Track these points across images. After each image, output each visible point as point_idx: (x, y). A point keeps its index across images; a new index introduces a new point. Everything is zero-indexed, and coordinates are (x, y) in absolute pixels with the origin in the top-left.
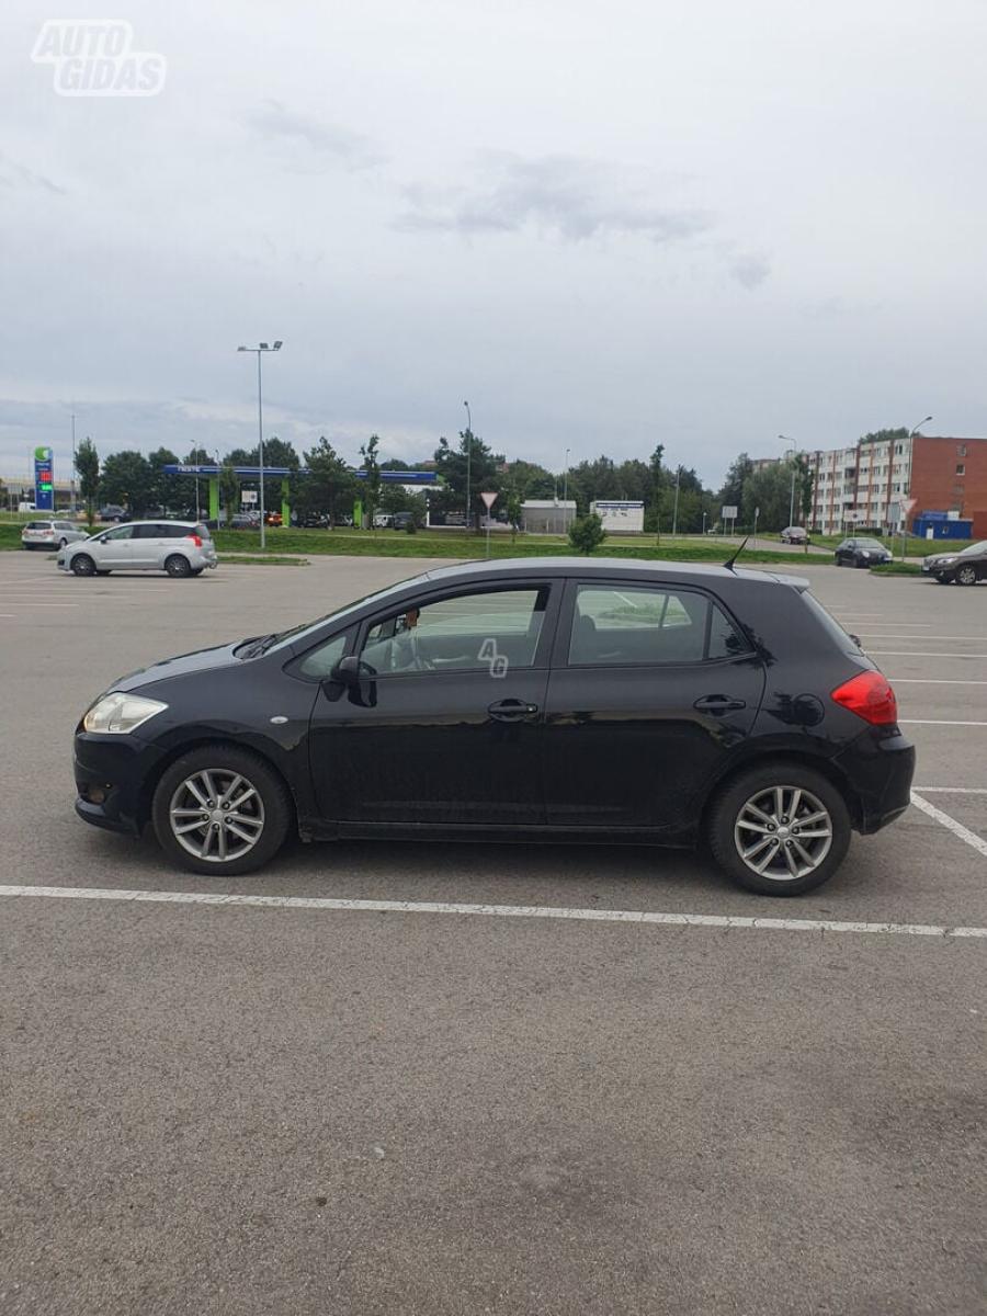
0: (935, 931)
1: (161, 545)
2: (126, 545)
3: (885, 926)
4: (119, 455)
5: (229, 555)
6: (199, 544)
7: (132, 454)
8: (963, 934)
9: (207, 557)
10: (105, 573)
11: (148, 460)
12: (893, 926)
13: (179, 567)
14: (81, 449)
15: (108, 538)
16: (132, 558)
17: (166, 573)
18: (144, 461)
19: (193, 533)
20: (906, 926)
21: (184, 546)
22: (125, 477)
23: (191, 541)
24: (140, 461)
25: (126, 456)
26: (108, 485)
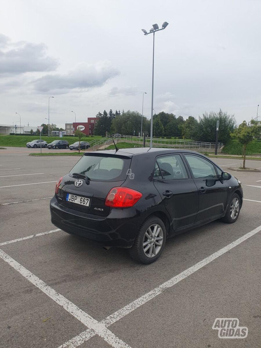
0: (37, 235)
3: (49, 233)
8: (31, 236)
12: (47, 233)
20: (44, 234)
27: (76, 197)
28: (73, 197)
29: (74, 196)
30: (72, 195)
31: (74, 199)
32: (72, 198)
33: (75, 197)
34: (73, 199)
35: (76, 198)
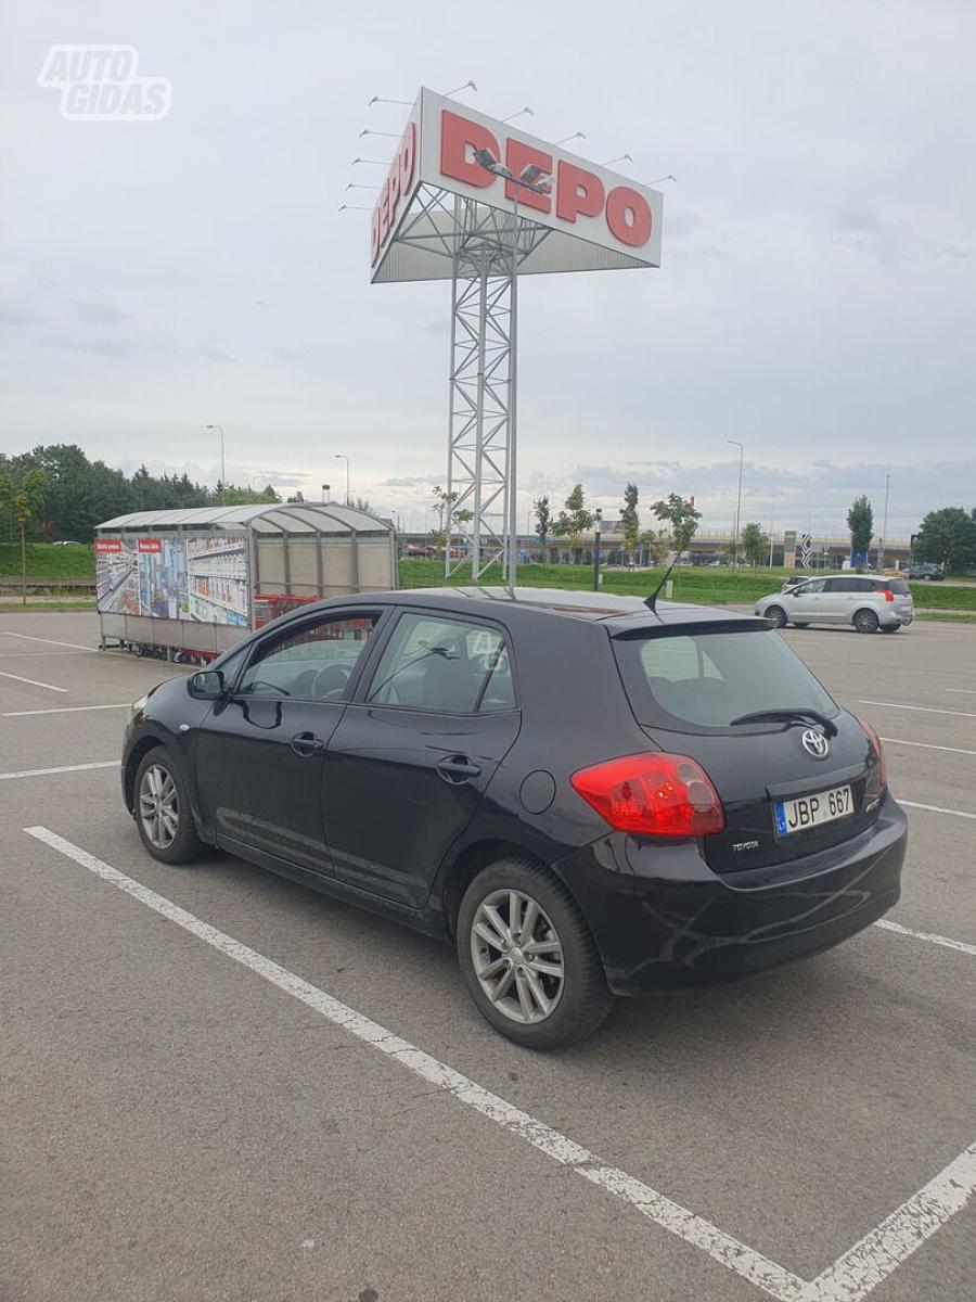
1: (851, 598)
2: (817, 599)
4: (940, 512)
5: (960, 613)
6: (890, 598)
7: (954, 510)
9: (898, 613)
10: (801, 626)
11: (970, 516)
13: (865, 622)
14: (856, 506)
15: (799, 592)
16: (822, 611)
17: (854, 628)
18: (966, 517)
19: (885, 587)
21: (875, 601)
22: (943, 535)
23: (882, 595)
24: (961, 519)
25: (947, 513)
26: (924, 543)
27: (815, 800)
28: (803, 808)
29: (804, 803)
30: (797, 801)
31: (809, 811)
32: (802, 813)
33: (811, 801)
34: (806, 812)
35: (814, 804)
